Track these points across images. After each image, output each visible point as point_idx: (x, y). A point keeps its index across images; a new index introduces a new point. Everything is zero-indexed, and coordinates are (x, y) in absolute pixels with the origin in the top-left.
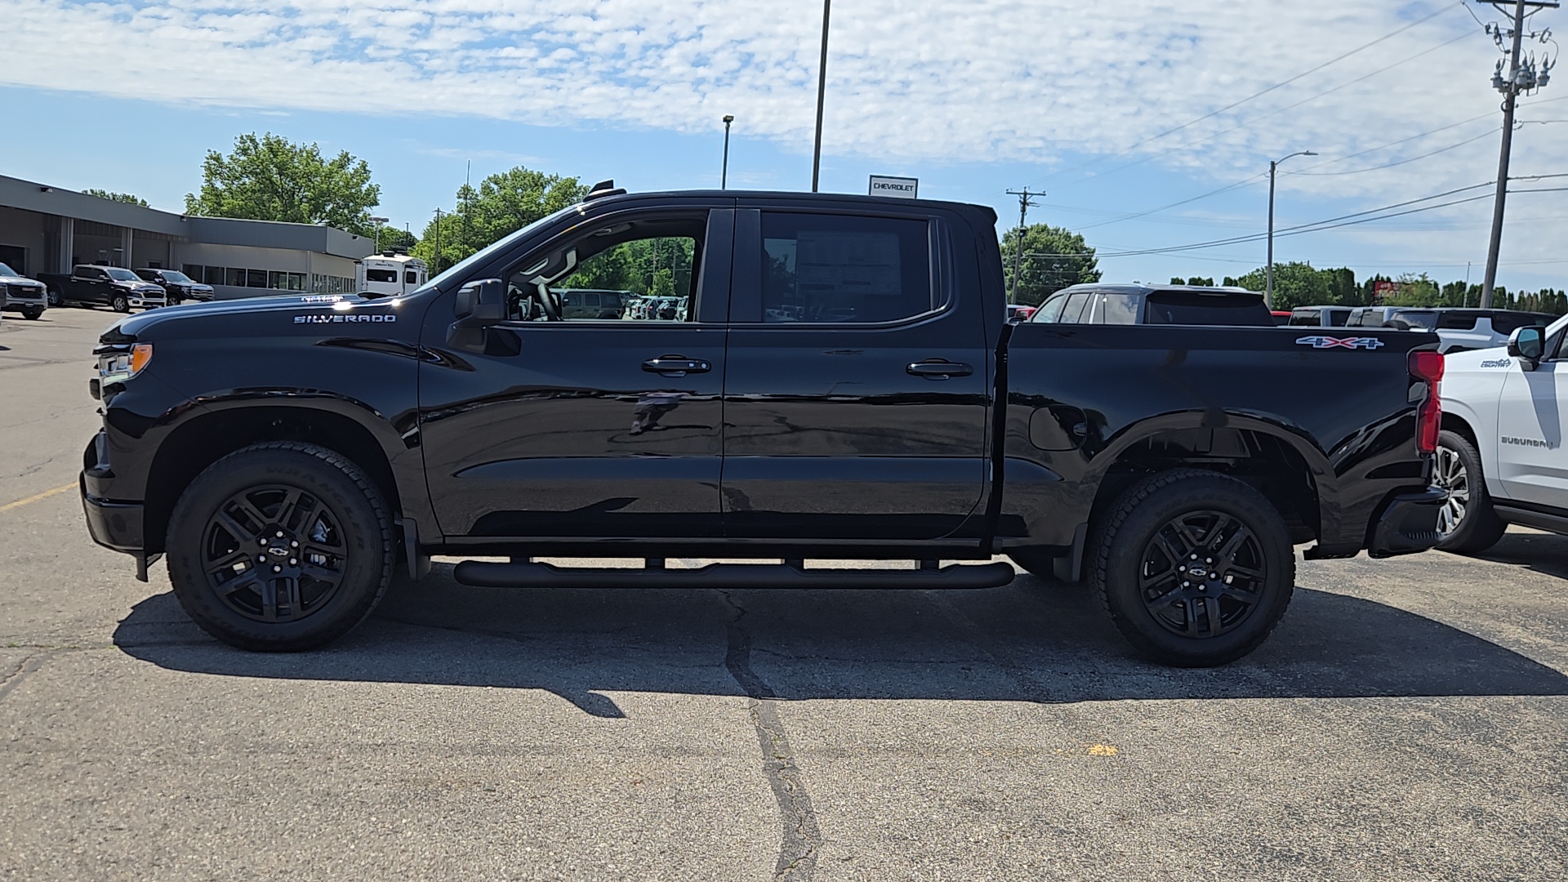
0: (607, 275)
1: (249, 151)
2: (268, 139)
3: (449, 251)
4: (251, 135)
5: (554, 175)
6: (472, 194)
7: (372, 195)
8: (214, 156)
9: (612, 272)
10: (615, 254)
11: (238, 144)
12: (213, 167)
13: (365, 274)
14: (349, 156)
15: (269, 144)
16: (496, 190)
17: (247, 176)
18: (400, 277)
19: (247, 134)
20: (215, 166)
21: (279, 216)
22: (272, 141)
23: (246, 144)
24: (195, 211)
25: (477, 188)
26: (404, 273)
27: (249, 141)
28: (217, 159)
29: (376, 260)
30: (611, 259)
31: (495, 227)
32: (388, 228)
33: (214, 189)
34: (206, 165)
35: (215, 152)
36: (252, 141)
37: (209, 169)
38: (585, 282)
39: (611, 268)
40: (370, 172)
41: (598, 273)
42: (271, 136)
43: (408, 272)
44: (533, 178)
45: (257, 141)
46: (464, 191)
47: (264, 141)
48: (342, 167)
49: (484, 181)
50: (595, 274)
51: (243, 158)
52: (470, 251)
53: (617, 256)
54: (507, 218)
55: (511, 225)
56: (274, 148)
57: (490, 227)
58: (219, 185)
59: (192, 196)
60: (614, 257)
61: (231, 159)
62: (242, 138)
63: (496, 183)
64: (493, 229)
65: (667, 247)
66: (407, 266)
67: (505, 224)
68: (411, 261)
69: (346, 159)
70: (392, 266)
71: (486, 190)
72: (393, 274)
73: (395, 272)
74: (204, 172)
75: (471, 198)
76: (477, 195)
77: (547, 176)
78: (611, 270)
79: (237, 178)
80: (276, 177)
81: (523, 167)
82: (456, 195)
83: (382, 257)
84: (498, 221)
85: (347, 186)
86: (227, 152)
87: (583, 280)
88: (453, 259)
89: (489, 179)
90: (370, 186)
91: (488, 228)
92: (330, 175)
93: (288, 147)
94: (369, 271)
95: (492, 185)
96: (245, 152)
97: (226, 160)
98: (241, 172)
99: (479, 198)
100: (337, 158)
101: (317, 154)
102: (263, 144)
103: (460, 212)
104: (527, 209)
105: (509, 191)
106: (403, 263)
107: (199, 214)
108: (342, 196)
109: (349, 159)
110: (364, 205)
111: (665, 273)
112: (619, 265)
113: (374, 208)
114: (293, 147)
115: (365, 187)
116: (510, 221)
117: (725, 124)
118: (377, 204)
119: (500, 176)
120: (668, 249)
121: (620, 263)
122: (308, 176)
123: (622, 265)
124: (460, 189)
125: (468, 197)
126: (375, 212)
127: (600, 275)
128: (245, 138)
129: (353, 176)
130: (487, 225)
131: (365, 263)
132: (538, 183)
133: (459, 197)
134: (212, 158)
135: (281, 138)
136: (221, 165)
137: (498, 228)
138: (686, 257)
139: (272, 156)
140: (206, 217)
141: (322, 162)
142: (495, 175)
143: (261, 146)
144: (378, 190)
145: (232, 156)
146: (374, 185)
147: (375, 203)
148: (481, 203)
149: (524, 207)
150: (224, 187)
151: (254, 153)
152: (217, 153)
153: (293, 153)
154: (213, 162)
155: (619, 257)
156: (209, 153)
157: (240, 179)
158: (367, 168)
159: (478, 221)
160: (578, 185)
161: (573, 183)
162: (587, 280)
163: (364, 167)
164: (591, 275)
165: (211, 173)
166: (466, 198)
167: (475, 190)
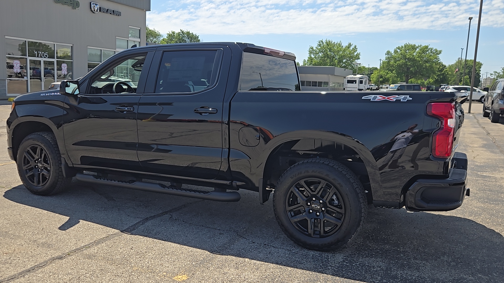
0: (440, 79)
1: (321, 45)
2: (326, 41)
3: (382, 73)
4: (322, 40)
5: (420, 45)
6: (391, 53)
7: (358, 56)
8: (311, 47)
9: (442, 78)
10: (444, 71)
11: (318, 43)
12: (311, 51)
13: (347, 81)
14: (351, 44)
15: (327, 43)
16: (399, 51)
17: (320, 53)
18: (357, 82)
19: (321, 40)
20: (312, 51)
21: (328, 64)
22: (328, 41)
23: (320, 43)
24: (305, 64)
25: (392, 51)
26: (359, 81)
27: (321, 42)
28: (312, 48)
29: (351, 77)
30: (442, 73)
31: (398, 64)
32: (363, 66)
33: (311, 57)
34: (309, 50)
35: (311, 46)
36: (322, 42)
37: (310, 51)
38: (432, 81)
39: (442, 76)
40: (357, 48)
41: (437, 78)
42: (327, 40)
43: (360, 81)
44: (412, 47)
45: (324, 42)
46: (388, 53)
47: (325, 42)
48: (349, 48)
49: (395, 49)
50: (435, 78)
51: (319, 47)
52: (389, 72)
53: (444, 72)
54: (402, 61)
55: (403, 63)
56: (328, 43)
57: (396, 64)
58: (313, 56)
59: (305, 60)
60: (443, 72)
61: (316, 48)
62: (319, 41)
63: (399, 49)
64: (397, 65)
65: (468, 68)
66: (360, 78)
67: (401, 63)
68: (362, 77)
69: (350, 45)
70: (355, 78)
71: (396, 52)
72: (355, 81)
73: (356, 81)
74: (308, 52)
75: (390, 55)
76: (392, 54)
77: (417, 45)
78: (442, 77)
79: (317, 54)
80: (329, 53)
81: (409, 43)
82: (385, 54)
83: (353, 76)
84: (398, 62)
85: (350, 54)
86: (315, 46)
87: (431, 81)
88: (383, 75)
89: (397, 48)
90: (357, 53)
91: (395, 64)
92: (344, 51)
93: (333, 43)
94: (348, 80)
95: (398, 50)
96: (320, 45)
97: (314, 48)
98: (319, 52)
99: (393, 55)
100: (347, 45)
101: (341, 44)
102: (325, 43)
103: (386, 59)
104: (409, 57)
105: (403, 51)
106: (359, 78)
107: (306, 65)
108: (348, 57)
109: (351, 45)
110: (355, 59)
111: (466, 77)
112: (445, 75)
113: (359, 60)
114: (334, 43)
115: (355, 54)
116: (403, 62)
117: (469, 20)
118: (360, 59)
119: (401, 47)
120: (469, 69)
121: (446, 74)
122: (338, 51)
123: (446, 75)
124: (386, 52)
125: (389, 55)
126: (358, 61)
127: (438, 79)
128: (320, 41)
129: (352, 50)
130: (394, 63)
131: (346, 78)
132: (414, 48)
133: (386, 55)
134: (310, 48)
135: (330, 40)
136: (313, 50)
137: (399, 64)
138: (477, 71)
139: (327, 46)
140: (308, 66)
141: (342, 46)
142: (399, 47)
143: (324, 43)
144: (360, 54)
145: (316, 47)
146: (358, 53)
147: (359, 59)
148: (393, 56)
149: (408, 57)
150: (314, 57)
151: (322, 46)
152: (312, 46)
153: (334, 45)
154: (311, 49)
155: (445, 72)
156: (310, 47)
157: (318, 54)
158: (356, 47)
159: (392, 62)
160: (429, 47)
161: (427, 47)
162: (433, 80)
163: (355, 47)
164: (434, 79)
165: (310, 53)
166: (388, 55)
167: (391, 52)
